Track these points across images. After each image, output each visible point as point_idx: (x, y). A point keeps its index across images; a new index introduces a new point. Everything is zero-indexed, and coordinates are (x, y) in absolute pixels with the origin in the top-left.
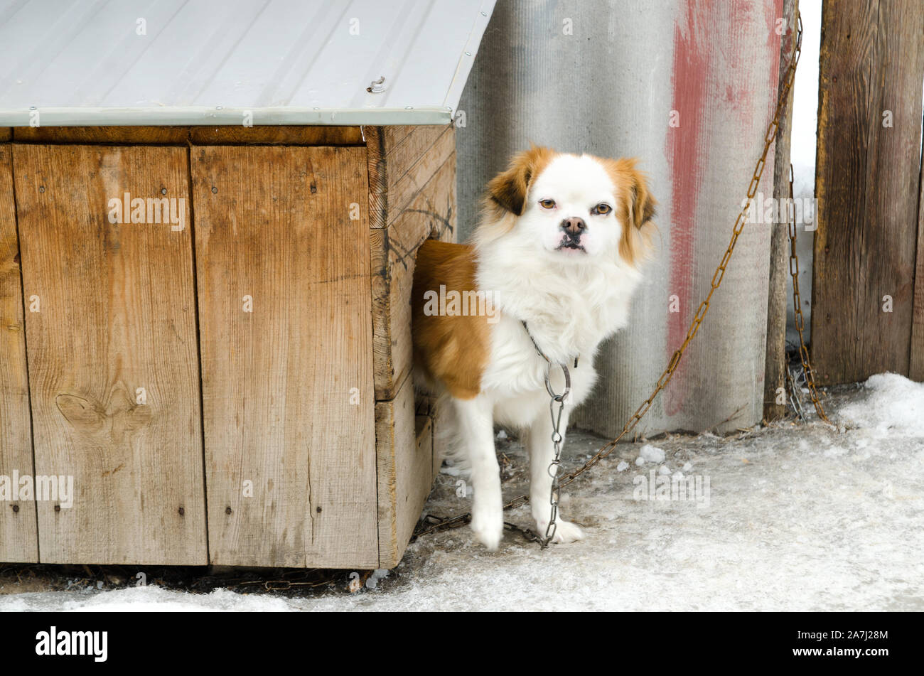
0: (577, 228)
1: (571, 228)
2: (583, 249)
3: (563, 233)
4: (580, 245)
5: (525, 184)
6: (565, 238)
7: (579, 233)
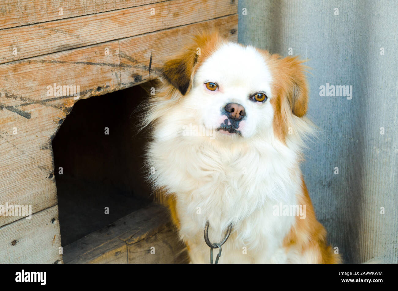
0: (238, 115)
1: (233, 114)
2: (240, 134)
3: (225, 117)
4: (238, 130)
5: (191, 64)
6: (226, 121)
7: (240, 120)
